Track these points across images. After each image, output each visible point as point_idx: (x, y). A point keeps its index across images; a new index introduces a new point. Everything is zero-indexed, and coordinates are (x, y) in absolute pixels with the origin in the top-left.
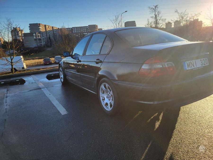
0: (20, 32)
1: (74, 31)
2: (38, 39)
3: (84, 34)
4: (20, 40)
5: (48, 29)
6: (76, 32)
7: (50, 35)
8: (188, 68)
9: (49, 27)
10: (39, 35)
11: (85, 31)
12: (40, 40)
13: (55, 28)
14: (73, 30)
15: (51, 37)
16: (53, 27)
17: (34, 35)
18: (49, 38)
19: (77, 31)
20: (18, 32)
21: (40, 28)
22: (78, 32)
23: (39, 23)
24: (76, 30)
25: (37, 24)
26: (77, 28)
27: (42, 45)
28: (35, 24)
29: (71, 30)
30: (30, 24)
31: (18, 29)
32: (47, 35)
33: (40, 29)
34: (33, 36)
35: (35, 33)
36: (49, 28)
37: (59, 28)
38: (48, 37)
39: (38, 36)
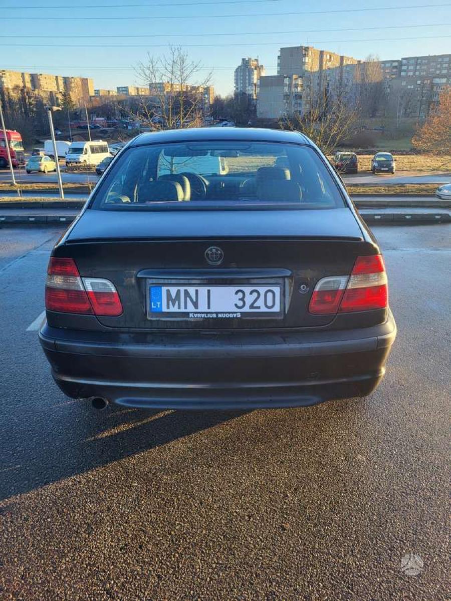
0: (255, 72)
1: (405, 71)
2: (294, 95)
3: (437, 81)
4: (252, 94)
5: (328, 65)
6: (411, 74)
7: (330, 83)
8: (168, 308)
9: (332, 58)
10: (299, 82)
11: (445, 72)
12: (298, 96)
13: (349, 62)
14: (404, 68)
15: (330, 89)
16: (342, 58)
17: (285, 82)
18: (326, 91)
19: (416, 70)
20: (251, 72)
21: (307, 61)
22: (417, 73)
23: (305, 45)
24: (411, 68)
25: (300, 49)
26: (419, 61)
27: (300, 112)
28: (295, 48)
29: (396, 67)
30: (282, 49)
31: (253, 64)
32: (319, 84)
33: (305, 63)
34: (283, 85)
35: (290, 78)
36: (330, 61)
37: (359, 61)
38: (322, 89)
39: (296, 86)
